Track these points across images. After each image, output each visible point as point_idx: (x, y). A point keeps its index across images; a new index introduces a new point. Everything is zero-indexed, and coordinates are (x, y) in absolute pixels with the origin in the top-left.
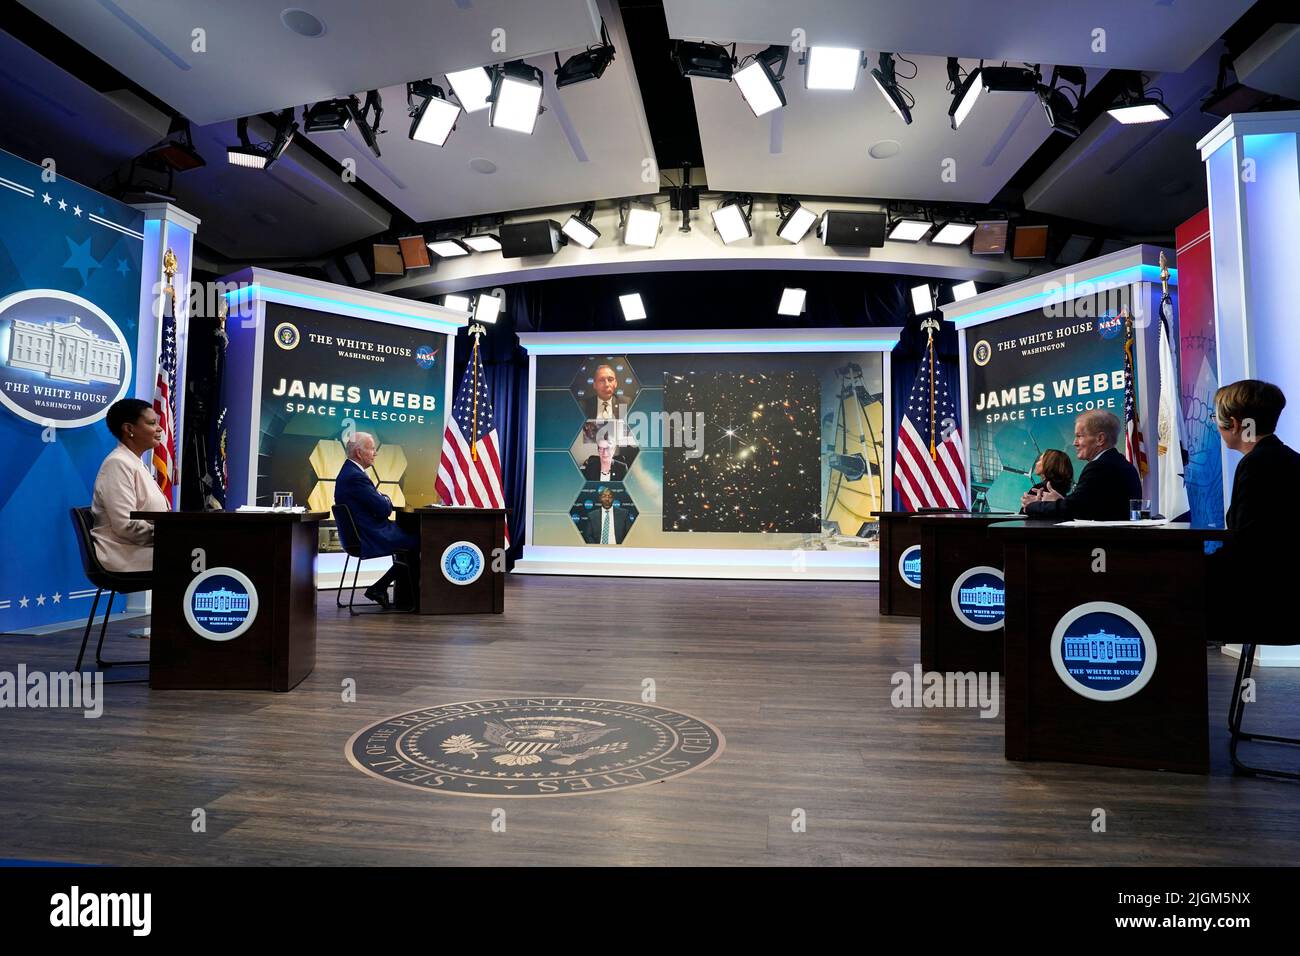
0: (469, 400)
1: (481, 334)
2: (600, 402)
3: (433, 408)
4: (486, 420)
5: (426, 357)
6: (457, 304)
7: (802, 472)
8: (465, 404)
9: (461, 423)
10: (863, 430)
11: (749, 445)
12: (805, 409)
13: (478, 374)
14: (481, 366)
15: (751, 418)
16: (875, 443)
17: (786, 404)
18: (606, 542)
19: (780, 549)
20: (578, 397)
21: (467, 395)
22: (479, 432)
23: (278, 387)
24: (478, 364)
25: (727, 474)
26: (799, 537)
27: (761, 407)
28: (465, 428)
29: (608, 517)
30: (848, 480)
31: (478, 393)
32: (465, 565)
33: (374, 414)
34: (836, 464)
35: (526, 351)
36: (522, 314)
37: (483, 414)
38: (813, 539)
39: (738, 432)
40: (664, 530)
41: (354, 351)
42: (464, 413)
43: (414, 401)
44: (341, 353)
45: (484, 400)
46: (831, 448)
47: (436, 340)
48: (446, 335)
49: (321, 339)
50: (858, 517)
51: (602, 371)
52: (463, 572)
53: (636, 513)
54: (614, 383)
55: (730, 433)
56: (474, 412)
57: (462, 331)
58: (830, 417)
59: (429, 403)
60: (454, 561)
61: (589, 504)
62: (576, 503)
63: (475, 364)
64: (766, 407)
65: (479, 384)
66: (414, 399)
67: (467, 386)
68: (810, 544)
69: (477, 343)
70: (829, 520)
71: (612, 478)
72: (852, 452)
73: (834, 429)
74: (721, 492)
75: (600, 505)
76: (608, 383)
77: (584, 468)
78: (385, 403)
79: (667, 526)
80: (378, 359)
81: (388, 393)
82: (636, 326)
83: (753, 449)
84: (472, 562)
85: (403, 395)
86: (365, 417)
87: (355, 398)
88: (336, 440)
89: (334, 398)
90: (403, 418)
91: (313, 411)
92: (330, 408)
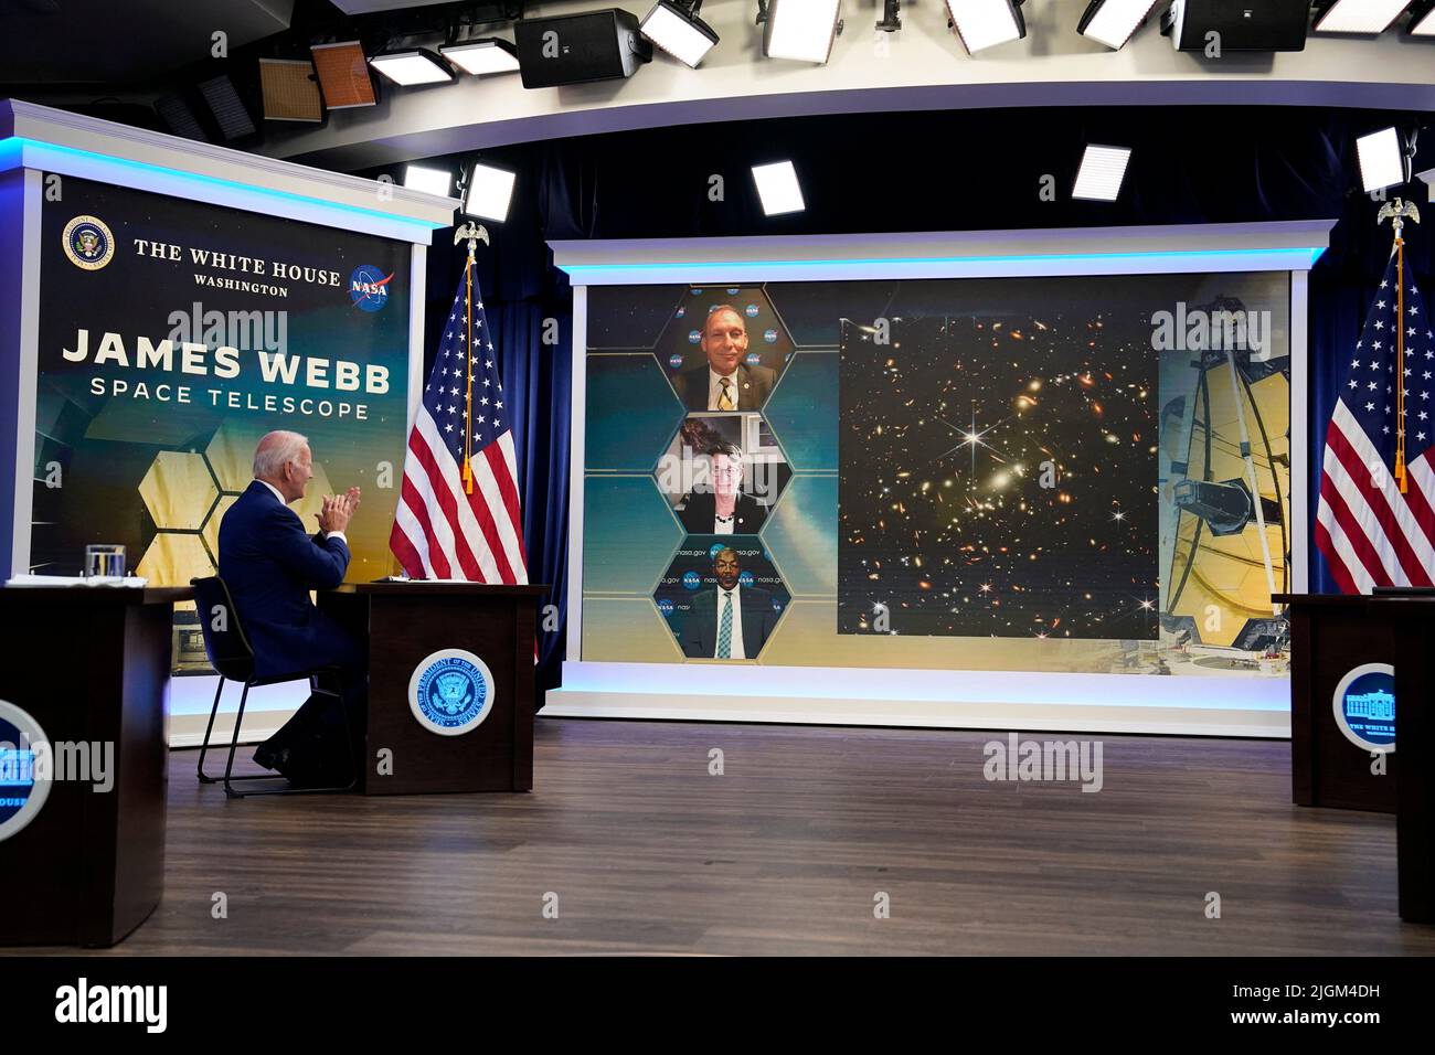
0: (458, 373)
1: (480, 242)
2: (715, 377)
3: (384, 389)
4: (491, 413)
5: (369, 288)
6: (430, 182)
7: (1119, 516)
8: (449, 381)
9: (440, 420)
10: (1246, 432)
11: (1010, 463)
12: (1127, 390)
13: (474, 321)
14: (480, 305)
15: (1014, 408)
16: (1272, 459)
17: (1087, 380)
18: (725, 655)
19: (1073, 670)
20: (671, 371)
21: (451, 363)
22: (478, 437)
23: (73, 348)
24: (474, 303)
25: (965, 519)
26: (1112, 647)
27: (1035, 386)
28: (449, 428)
29: (729, 606)
30: (1215, 533)
31: (474, 360)
32: (456, 696)
33: (269, 401)
34: (1191, 501)
35: (567, 277)
36: (558, 203)
37: (484, 401)
38: (1141, 652)
39: (988, 438)
40: (841, 631)
41: (226, 274)
42: (446, 399)
43: (347, 375)
44: (200, 279)
45: (487, 373)
46: (1181, 468)
47: (392, 253)
48: (410, 244)
49: (159, 250)
50: (1236, 608)
51: (717, 316)
52: (452, 709)
53: (785, 598)
54: (742, 342)
55: (972, 438)
56: (468, 396)
57: (442, 237)
58: (1177, 406)
59: (378, 379)
60: (434, 689)
61: (691, 580)
62: (667, 577)
63: (467, 301)
64: (1045, 385)
65: (477, 342)
66: (348, 371)
67: (453, 345)
68: (1135, 662)
69: (472, 260)
70: (1176, 613)
71: (737, 527)
72: (1223, 475)
73: (1186, 430)
74: (955, 555)
75: (714, 580)
76: (730, 341)
77: (681, 508)
78: (289, 378)
79: (847, 624)
80: (274, 291)
81: (296, 360)
82: (786, 225)
83: (1019, 469)
84: (470, 690)
85: (325, 363)
86: (250, 407)
87: (229, 369)
88: (193, 451)
89: (187, 368)
90: (325, 408)
91: (146, 393)
92: (180, 389)
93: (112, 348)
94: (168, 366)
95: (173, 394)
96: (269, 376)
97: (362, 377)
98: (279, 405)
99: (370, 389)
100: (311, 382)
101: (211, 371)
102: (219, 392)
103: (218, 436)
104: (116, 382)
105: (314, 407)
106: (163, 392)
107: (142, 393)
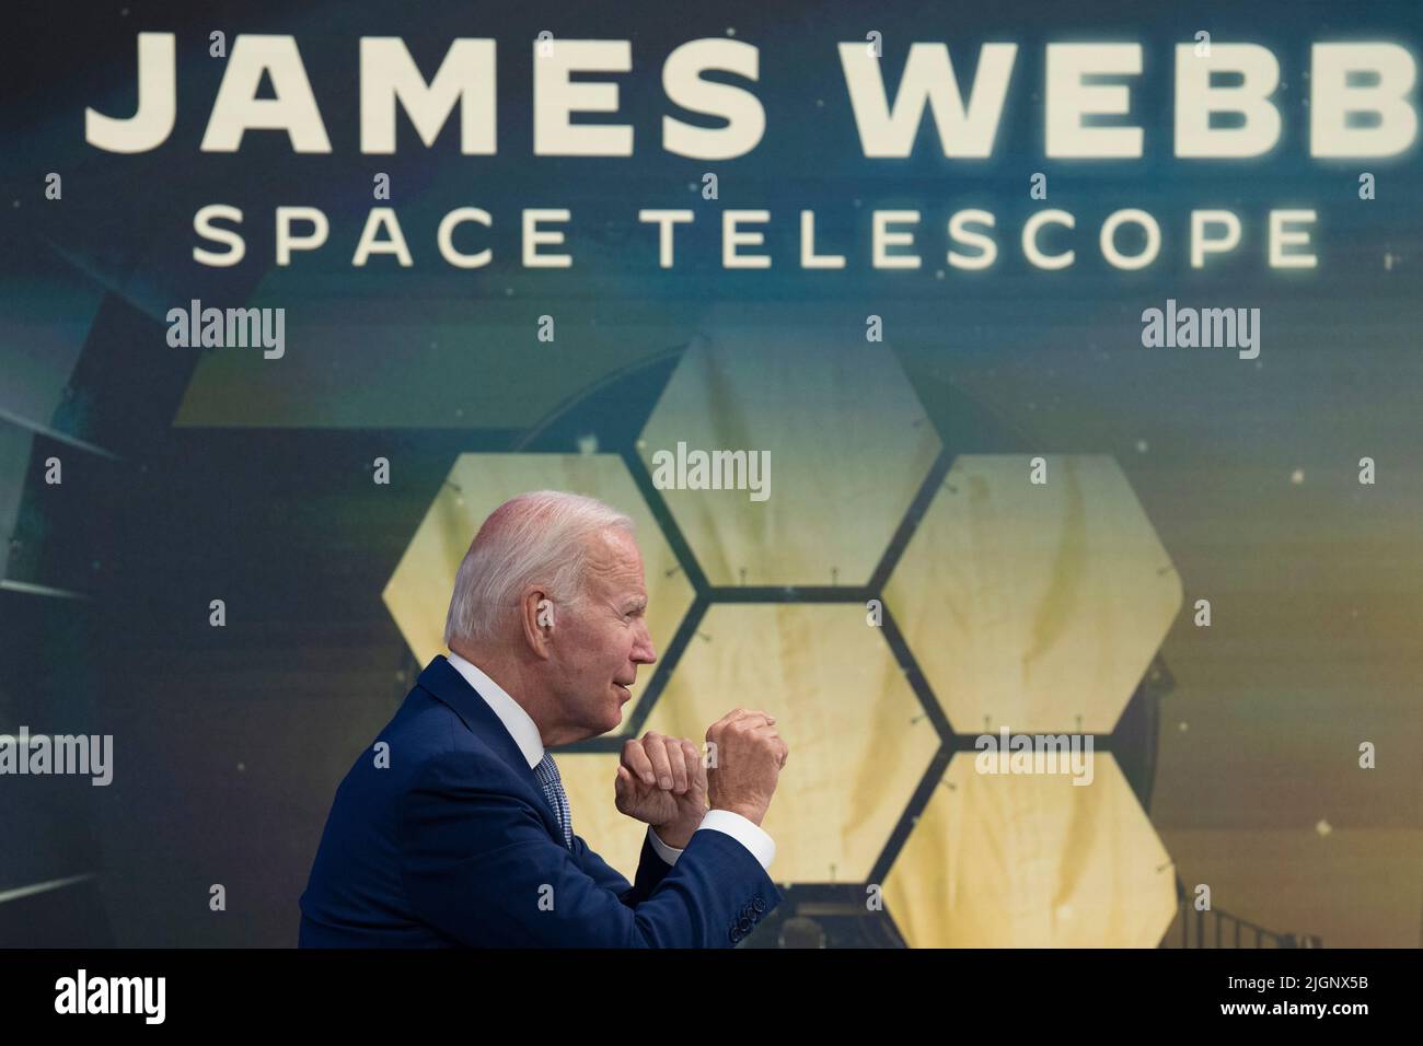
3: (1398, 135)
23: (124, 104)
43: (1224, 95)
59: (1366, 98)
66: (1226, 79)
78: (971, 136)
81: (997, 61)
85: (1126, 57)
86: (809, 260)
87: (718, 122)
88: (588, 445)
89: (553, 136)
90: (1130, 239)
91: (398, 246)
92: (531, 217)
93: (266, 90)
94: (480, 137)
95: (505, 239)
96: (885, 136)
97: (1293, 97)
98: (931, 241)
99: (1330, 140)
100: (1066, 141)
101: (648, 138)
103: (683, 387)
104: (285, 215)
105: (1082, 239)
106: (466, 238)
107: (383, 247)
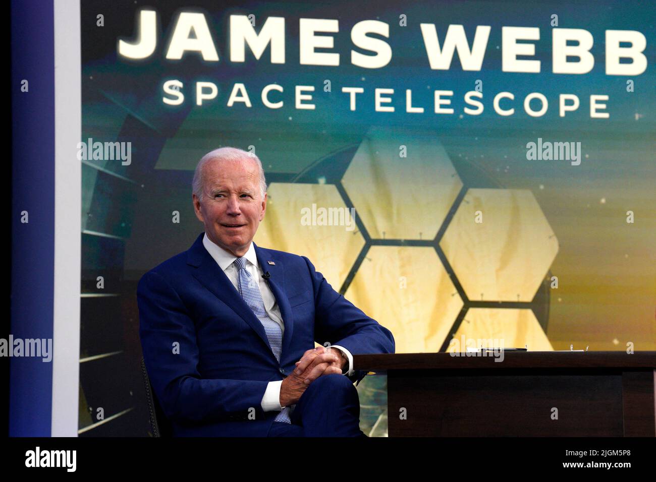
3: (639, 67)
23: (133, 35)
43: (572, 49)
59: (627, 52)
81: (483, 33)
85: (533, 33)
86: (410, 109)
87: (373, 54)
88: (322, 181)
89: (308, 57)
90: (536, 105)
91: (246, 99)
92: (299, 89)
93: (193, 34)
94: (278, 56)
95: (288, 97)
96: (439, 60)
97: (599, 51)
98: (458, 102)
99: (613, 68)
100: (510, 64)
101: (345, 59)
102: (361, 90)
103: (360, 159)
104: (200, 85)
106: (273, 96)
107: (239, 99)
